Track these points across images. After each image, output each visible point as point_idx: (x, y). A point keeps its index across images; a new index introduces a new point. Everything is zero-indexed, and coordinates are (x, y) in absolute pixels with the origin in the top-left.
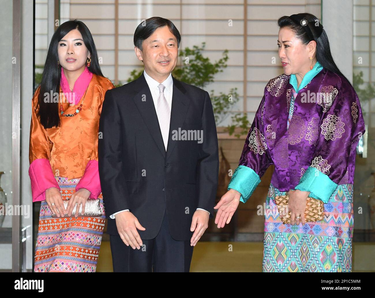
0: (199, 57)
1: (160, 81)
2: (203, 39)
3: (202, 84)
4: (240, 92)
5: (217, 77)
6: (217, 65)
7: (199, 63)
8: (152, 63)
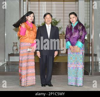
0: (55, 20)
1: (48, 25)
2: (56, 17)
3: (55, 25)
4: (63, 27)
5: (58, 24)
6: (58, 22)
7: (55, 21)
8: (46, 21)
